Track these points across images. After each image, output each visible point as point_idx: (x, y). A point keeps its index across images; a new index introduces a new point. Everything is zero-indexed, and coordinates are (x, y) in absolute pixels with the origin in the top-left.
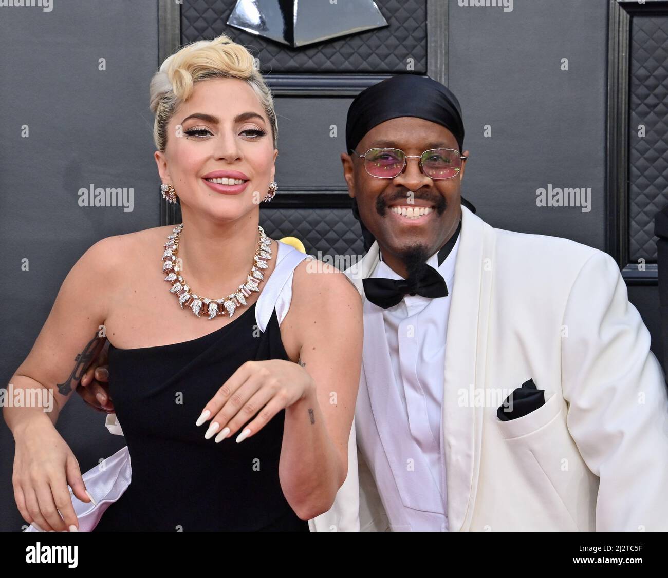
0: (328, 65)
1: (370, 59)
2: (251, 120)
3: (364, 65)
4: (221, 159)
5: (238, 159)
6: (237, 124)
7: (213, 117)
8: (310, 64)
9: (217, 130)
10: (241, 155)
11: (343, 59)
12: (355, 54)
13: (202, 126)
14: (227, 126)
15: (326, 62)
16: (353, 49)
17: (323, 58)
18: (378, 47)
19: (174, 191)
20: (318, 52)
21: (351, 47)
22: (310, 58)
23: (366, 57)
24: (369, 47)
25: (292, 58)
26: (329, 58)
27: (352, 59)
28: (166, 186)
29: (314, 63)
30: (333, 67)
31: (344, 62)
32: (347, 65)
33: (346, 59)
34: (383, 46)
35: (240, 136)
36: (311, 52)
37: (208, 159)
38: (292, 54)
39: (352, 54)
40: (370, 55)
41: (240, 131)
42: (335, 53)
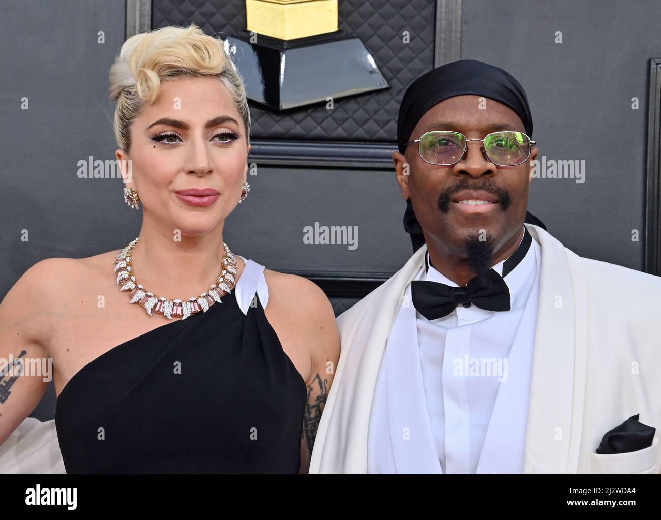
0: (318, 131)
1: (367, 126)
2: (223, 125)
3: (360, 132)
4: (191, 172)
5: (210, 172)
6: (208, 129)
7: (182, 122)
8: (298, 129)
9: (187, 136)
10: (212, 166)
11: (336, 125)
12: (350, 120)
13: (170, 131)
14: (198, 133)
15: (315, 128)
16: (348, 114)
17: (313, 123)
18: (376, 112)
19: (138, 196)
20: (307, 116)
21: (346, 111)
22: (298, 123)
23: (361, 123)
24: (366, 111)
25: (277, 122)
26: (319, 124)
27: (345, 125)
28: (129, 190)
29: (303, 129)
30: (324, 134)
31: (338, 128)
32: (340, 132)
33: (340, 125)
34: (382, 111)
35: (211, 142)
36: (299, 116)
37: (178, 172)
38: (277, 118)
39: (346, 119)
40: (366, 121)
41: (212, 136)
42: (327, 118)
